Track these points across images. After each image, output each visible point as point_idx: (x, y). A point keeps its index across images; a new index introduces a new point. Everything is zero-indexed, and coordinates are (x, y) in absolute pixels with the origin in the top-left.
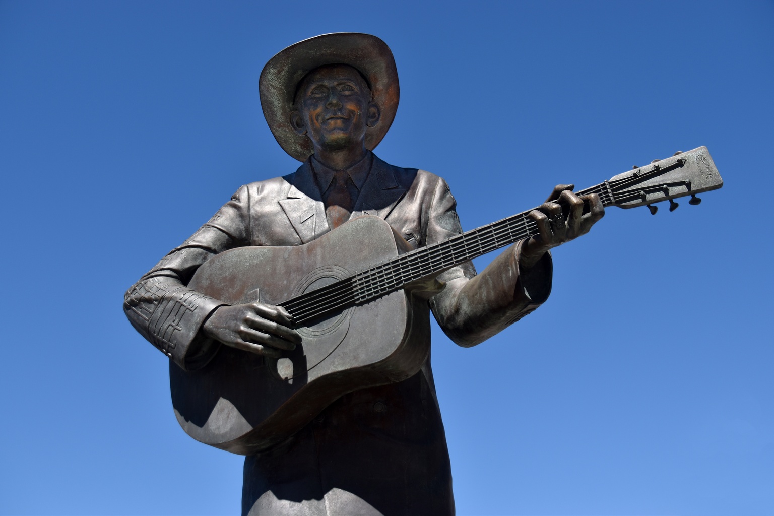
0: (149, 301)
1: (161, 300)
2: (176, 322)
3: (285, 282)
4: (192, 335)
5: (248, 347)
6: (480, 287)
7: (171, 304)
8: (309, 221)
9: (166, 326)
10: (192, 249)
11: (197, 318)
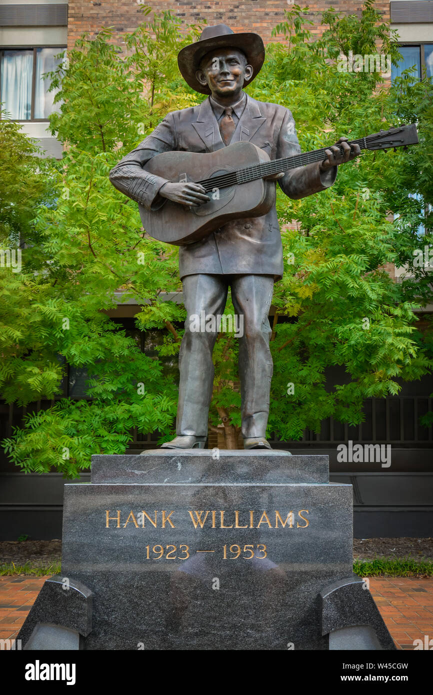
0: (127, 178)
1: (134, 178)
2: (144, 189)
3: (200, 171)
4: (154, 196)
5: (185, 203)
6: (302, 176)
7: (140, 181)
8: (211, 136)
9: (139, 191)
10: (146, 151)
11: (156, 188)
